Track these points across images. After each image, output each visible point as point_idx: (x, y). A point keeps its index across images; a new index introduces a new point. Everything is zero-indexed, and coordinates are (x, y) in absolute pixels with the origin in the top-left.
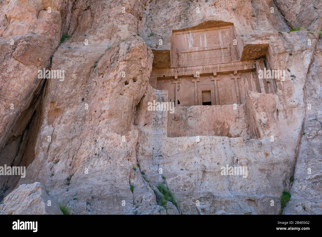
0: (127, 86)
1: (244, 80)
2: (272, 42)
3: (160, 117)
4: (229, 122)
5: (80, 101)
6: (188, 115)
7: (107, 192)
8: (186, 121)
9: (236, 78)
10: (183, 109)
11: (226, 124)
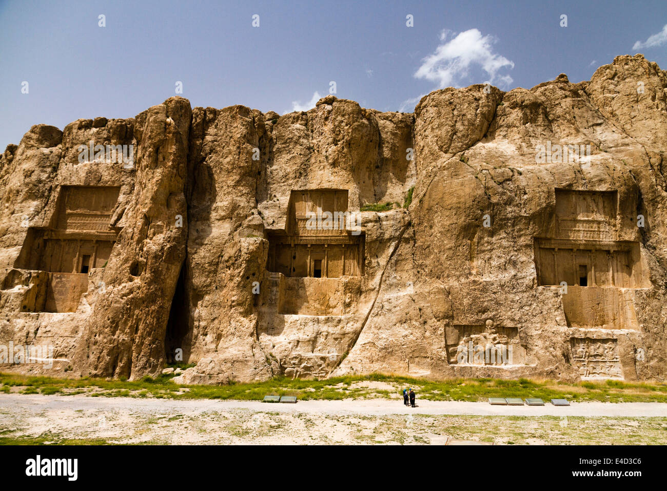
0: (248, 280)
1: (350, 253)
2: (368, 230)
3: (274, 298)
4: (330, 294)
5: (214, 288)
6: (300, 285)
7: (241, 358)
8: (297, 291)
9: (343, 250)
10: (296, 280)
11: (327, 296)
